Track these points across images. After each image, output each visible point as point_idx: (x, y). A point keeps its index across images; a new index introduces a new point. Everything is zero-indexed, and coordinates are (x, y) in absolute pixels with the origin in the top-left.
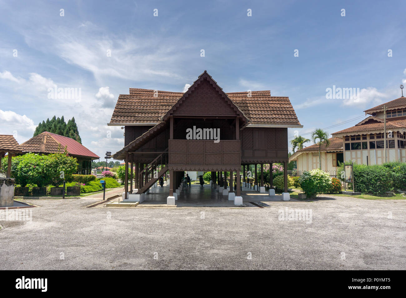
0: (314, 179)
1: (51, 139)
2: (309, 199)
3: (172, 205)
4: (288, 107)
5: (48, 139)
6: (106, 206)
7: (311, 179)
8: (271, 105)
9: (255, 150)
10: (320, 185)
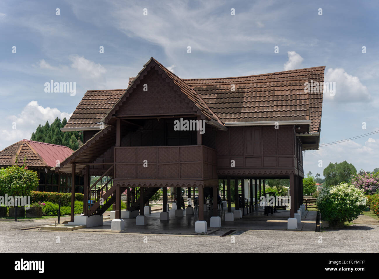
0: (334, 198)
1: (27, 148)
2: (333, 228)
3: (117, 230)
4: (301, 93)
5: (24, 148)
6: (41, 230)
7: (328, 199)
8: (276, 93)
9: (247, 157)
10: (341, 207)
